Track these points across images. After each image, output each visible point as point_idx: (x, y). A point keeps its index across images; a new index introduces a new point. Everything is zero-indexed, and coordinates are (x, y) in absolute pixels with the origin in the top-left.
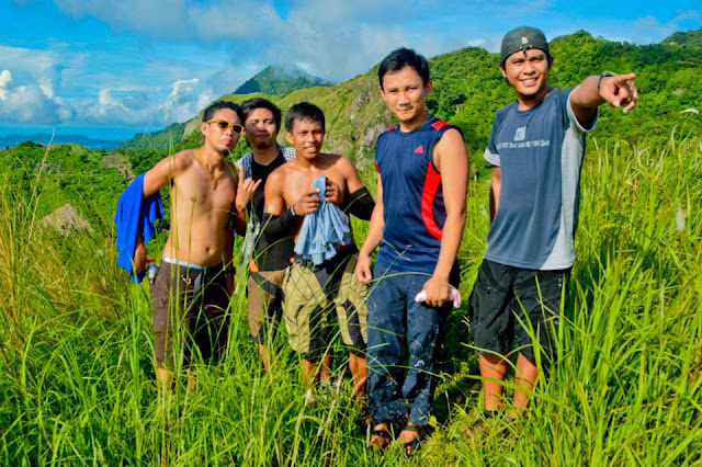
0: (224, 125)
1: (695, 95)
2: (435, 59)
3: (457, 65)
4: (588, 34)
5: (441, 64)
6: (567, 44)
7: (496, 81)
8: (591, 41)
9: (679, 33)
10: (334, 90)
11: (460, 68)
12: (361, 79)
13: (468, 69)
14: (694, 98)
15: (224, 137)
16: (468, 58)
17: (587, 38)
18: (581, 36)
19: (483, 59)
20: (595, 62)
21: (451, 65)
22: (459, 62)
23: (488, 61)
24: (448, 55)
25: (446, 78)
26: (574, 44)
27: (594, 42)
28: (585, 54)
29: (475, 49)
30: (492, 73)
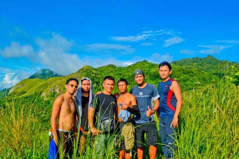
0: (72, 86)
1: (180, 80)
2: (99, 68)
3: (106, 70)
4: (147, 61)
5: (101, 70)
6: (141, 64)
7: (119, 75)
8: (148, 63)
9: (174, 61)
10: (64, 78)
11: (107, 71)
12: (74, 74)
13: (110, 71)
14: (180, 81)
15: (72, 89)
16: (110, 68)
17: (147, 62)
18: (145, 61)
19: (114, 68)
20: (149, 70)
21: (104, 70)
22: (107, 69)
23: (116, 69)
24: (103, 67)
25: (103, 74)
26: (143, 64)
27: (149, 63)
28: (146, 67)
29: (112, 65)
30: (117, 73)
